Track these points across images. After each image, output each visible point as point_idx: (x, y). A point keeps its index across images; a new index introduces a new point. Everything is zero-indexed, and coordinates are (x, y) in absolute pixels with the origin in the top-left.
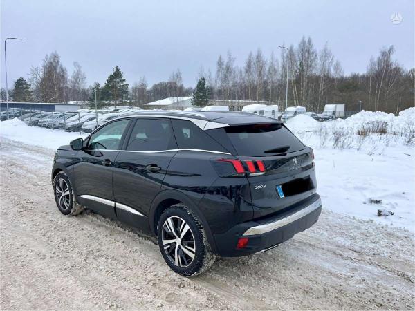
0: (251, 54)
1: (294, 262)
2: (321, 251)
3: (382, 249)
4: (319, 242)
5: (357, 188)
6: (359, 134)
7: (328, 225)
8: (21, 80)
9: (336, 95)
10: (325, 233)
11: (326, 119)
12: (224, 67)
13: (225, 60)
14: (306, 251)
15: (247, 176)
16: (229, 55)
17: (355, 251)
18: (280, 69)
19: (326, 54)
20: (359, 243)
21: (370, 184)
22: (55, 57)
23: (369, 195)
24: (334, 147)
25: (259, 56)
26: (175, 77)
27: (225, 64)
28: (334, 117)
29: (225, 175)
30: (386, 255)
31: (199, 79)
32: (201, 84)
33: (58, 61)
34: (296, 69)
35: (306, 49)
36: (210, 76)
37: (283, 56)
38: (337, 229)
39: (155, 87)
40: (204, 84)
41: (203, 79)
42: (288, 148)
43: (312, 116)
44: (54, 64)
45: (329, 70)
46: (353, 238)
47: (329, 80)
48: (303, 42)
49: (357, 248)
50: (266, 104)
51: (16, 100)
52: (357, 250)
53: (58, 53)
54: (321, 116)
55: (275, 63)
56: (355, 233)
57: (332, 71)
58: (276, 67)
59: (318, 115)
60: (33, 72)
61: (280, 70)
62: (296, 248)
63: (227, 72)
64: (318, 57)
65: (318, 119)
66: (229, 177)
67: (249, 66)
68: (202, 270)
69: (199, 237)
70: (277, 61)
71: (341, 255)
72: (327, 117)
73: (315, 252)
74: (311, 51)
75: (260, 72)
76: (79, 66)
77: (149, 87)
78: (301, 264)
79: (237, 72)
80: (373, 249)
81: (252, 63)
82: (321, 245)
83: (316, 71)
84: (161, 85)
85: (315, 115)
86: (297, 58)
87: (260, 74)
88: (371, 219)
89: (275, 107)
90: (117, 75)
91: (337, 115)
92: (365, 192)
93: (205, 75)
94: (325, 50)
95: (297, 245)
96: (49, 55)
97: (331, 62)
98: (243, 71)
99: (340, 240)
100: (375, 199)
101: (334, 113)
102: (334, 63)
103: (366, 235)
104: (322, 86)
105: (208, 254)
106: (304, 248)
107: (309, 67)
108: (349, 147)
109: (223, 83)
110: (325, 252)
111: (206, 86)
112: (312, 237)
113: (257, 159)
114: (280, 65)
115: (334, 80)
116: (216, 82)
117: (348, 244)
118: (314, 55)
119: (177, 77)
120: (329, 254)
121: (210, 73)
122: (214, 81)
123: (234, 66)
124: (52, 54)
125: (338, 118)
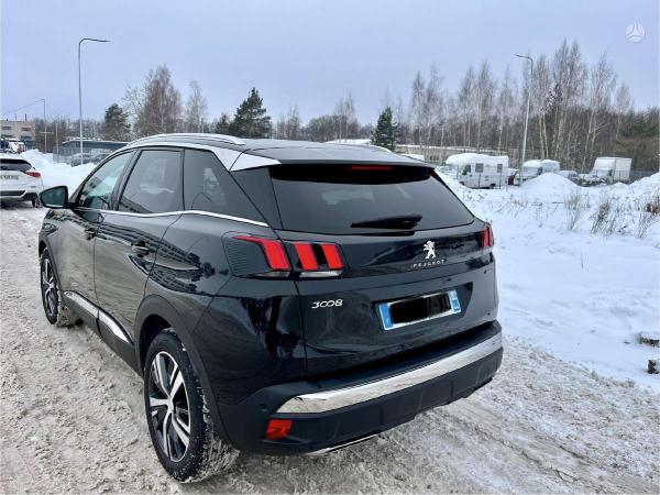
0: (471, 70)
1: (426, 468)
2: (496, 447)
3: (634, 455)
4: (499, 424)
5: (616, 311)
6: (649, 210)
7: (531, 387)
8: (114, 107)
9: (618, 143)
10: (520, 404)
11: (594, 184)
12: (424, 91)
13: (427, 80)
14: (463, 444)
15: (295, 277)
16: (434, 72)
17: (575, 455)
18: (520, 96)
19: (603, 72)
20: (590, 435)
21: (646, 305)
22: (164, 73)
23: (639, 328)
24: (594, 230)
25: (484, 75)
26: (345, 107)
27: (426, 86)
28: (609, 180)
29: (245, 273)
30: (642, 470)
31: (382, 110)
32: (385, 120)
33: (168, 80)
34: (547, 96)
35: (568, 63)
36: (399, 107)
37: (525, 74)
38: (548, 397)
39: (314, 123)
40: (389, 119)
41: (389, 110)
42: (418, 219)
43: (570, 177)
44: (161, 84)
45: (607, 99)
46: (577, 422)
47: (605, 116)
48: (564, 50)
49: (580, 447)
50: (491, 154)
51: (107, 138)
52: (577, 452)
53: (167, 66)
54: (587, 177)
55: (511, 87)
56: (584, 412)
57: (613, 101)
58: (513, 94)
59: (582, 176)
60: (130, 95)
61: (520, 99)
62: (444, 434)
63: (429, 100)
64: (590, 76)
65: (580, 183)
66: (253, 277)
67: (466, 90)
68: (205, 474)
69: (197, 403)
70: (515, 82)
71: (537, 461)
72: (598, 180)
73: (483, 447)
74: (577, 64)
75: (485, 101)
76: (197, 87)
77: (304, 124)
78: (439, 475)
79: (445, 101)
80: (616, 453)
81: (472, 86)
82: (504, 431)
83: (585, 100)
84: (323, 119)
85: (575, 176)
86: (551, 77)
87: (484, 105)
88: (632, 379)
89: (504, 160)
90: (253, 102)
91: (616, 176)
92: (631, 320)
93: (393, 103)
94: (602, 66)
95: (450, 425)
96: (155, 69)
97: (612, 86)
98: (457, 98)
99: (548, 424)
100: (649, 337)
101: (610, 173)
102: (618, 87)
103: (607, 417)
104: (593, 128)
105: (213, 442)
106: (462, 435)
107: (571, 92)
108: (622, 232)
109: (420, 117)
110: (505, 449)
111: (393, 122)
112: (488, 411)
113: (323, 240)
114: (520, 89)
115: (615, 117)
116: (410, 116)
117: (562, 435)
118: (581, 74)
119: (348, 106)
120: (513, 455)
121: (400, 100)
122: (407, 115)
123: (440, 90)
124: (160, 68)
125: (617, 182)
